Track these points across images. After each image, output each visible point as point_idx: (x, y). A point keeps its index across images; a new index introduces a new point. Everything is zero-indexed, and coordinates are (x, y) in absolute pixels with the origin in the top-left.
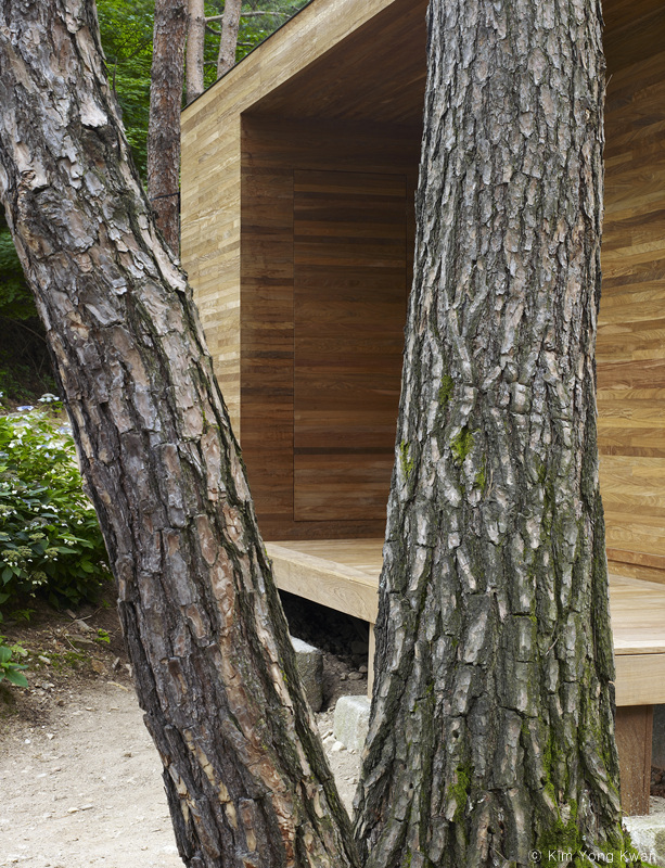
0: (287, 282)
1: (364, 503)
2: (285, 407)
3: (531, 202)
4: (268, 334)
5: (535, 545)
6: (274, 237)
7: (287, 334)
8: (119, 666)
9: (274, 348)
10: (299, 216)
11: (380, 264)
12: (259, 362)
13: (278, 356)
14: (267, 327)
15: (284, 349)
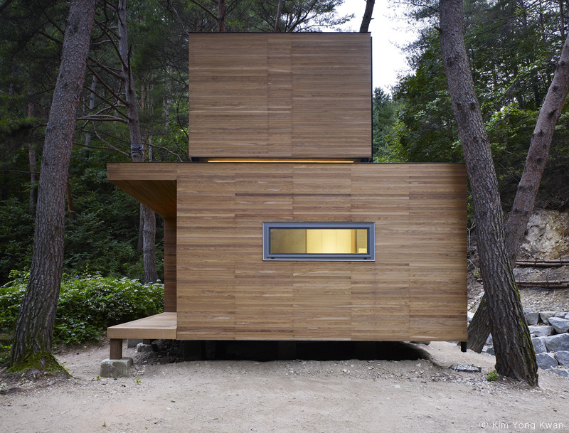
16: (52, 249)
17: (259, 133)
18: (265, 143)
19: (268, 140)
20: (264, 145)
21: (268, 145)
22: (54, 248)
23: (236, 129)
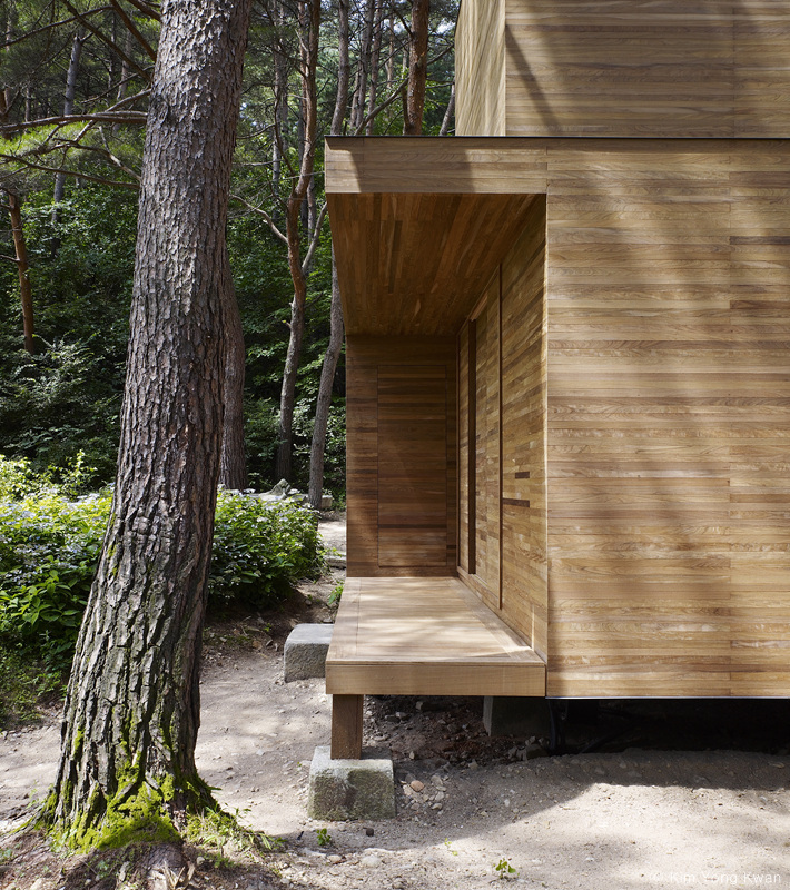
0: (373, 430)
1: (421, 557)
2: (373, 501)
3: (154, 417)
4: (363, 460)
5: (136, 608)
6: (366, 405)
7: (373, 459)
8: (271, 644)
9: (367, 468)
10: (380, 392)
11: (430, 418)
12: (358, 476)
13: (369, 472)
14: (362, 456)
15: (372, 468)
16: (195, 410)
17: (706, 79)
18: (727, 107)
19: (732, 98)
20: (723, 114)
21: (733, 113)
22: (201, 408)
23: (641, 67)
